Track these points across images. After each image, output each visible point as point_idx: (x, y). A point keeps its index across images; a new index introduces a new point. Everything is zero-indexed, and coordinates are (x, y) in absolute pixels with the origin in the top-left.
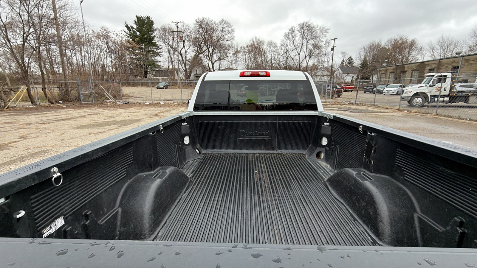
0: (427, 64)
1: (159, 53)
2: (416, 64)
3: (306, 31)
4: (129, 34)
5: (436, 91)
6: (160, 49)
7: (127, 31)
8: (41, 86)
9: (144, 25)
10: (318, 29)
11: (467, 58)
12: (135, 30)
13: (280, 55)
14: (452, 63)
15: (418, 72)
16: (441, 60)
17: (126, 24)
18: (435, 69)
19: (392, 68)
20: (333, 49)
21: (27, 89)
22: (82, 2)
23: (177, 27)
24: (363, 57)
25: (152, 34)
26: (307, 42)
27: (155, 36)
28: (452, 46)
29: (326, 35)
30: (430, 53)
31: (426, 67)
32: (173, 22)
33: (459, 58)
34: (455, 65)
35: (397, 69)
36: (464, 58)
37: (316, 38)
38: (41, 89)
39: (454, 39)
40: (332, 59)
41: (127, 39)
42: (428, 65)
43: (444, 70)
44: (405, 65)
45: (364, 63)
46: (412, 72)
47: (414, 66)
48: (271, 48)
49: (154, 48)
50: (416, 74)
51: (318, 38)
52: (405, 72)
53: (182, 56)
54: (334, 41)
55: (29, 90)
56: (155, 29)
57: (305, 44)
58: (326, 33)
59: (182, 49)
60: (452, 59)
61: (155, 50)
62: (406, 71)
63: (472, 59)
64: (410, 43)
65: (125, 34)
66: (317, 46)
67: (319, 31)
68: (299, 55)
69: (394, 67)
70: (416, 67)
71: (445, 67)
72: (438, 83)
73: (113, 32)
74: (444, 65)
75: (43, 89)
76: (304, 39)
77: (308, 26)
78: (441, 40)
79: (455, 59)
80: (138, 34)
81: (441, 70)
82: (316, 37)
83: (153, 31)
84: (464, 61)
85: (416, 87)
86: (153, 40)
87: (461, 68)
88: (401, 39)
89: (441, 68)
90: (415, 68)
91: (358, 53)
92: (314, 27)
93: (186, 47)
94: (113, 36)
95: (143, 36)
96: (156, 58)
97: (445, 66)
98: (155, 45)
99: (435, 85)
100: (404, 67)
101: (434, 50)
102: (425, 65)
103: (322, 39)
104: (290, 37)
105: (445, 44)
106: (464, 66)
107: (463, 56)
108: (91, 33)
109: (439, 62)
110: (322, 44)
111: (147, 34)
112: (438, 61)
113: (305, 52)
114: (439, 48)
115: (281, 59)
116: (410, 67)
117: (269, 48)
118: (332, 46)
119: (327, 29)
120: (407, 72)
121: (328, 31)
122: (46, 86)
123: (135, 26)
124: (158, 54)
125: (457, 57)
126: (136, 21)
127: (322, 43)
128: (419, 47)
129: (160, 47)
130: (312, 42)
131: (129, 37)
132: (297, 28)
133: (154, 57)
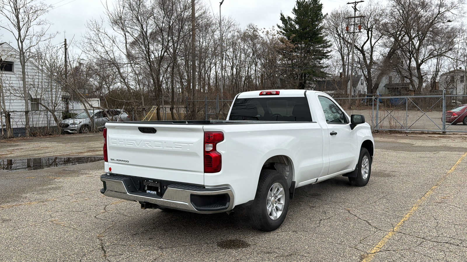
1: (326, 53)
4: (284, 29)
6: (329, 46)
7: (282, 25)
8: (170, 106)
9: (307, 13)
12: (293, 23)
17: (282, 15)
21: (157, 109)
22: (221, 3)
23: (355, 9)
25: (317, 25)
27: (322, 28)
32: (348, 3)
38: (169, 109)
41: (281, 36)
49: (320, 46)
53: (364, 55)
55: (158, 109)
56: (324, 15)
59: (365, 43)
61: (321, 49)
65: (279, 30)
73: (263, 29)
75: (172, 109)
80: (297, 27)
83: (320, 20)
86: (319, 34)
93: (373, 39)
94: (262, 35)
95: (303, 29)
96: (322, 62)
98: (321, 41)
108: (236, 34)
111: (311, 26)
122: (175, 106)
123: (293, 16)
124: (324, 56)
126: (297, 8)
129: (329, 44)
131: (283, 33)
133: (318, 60)
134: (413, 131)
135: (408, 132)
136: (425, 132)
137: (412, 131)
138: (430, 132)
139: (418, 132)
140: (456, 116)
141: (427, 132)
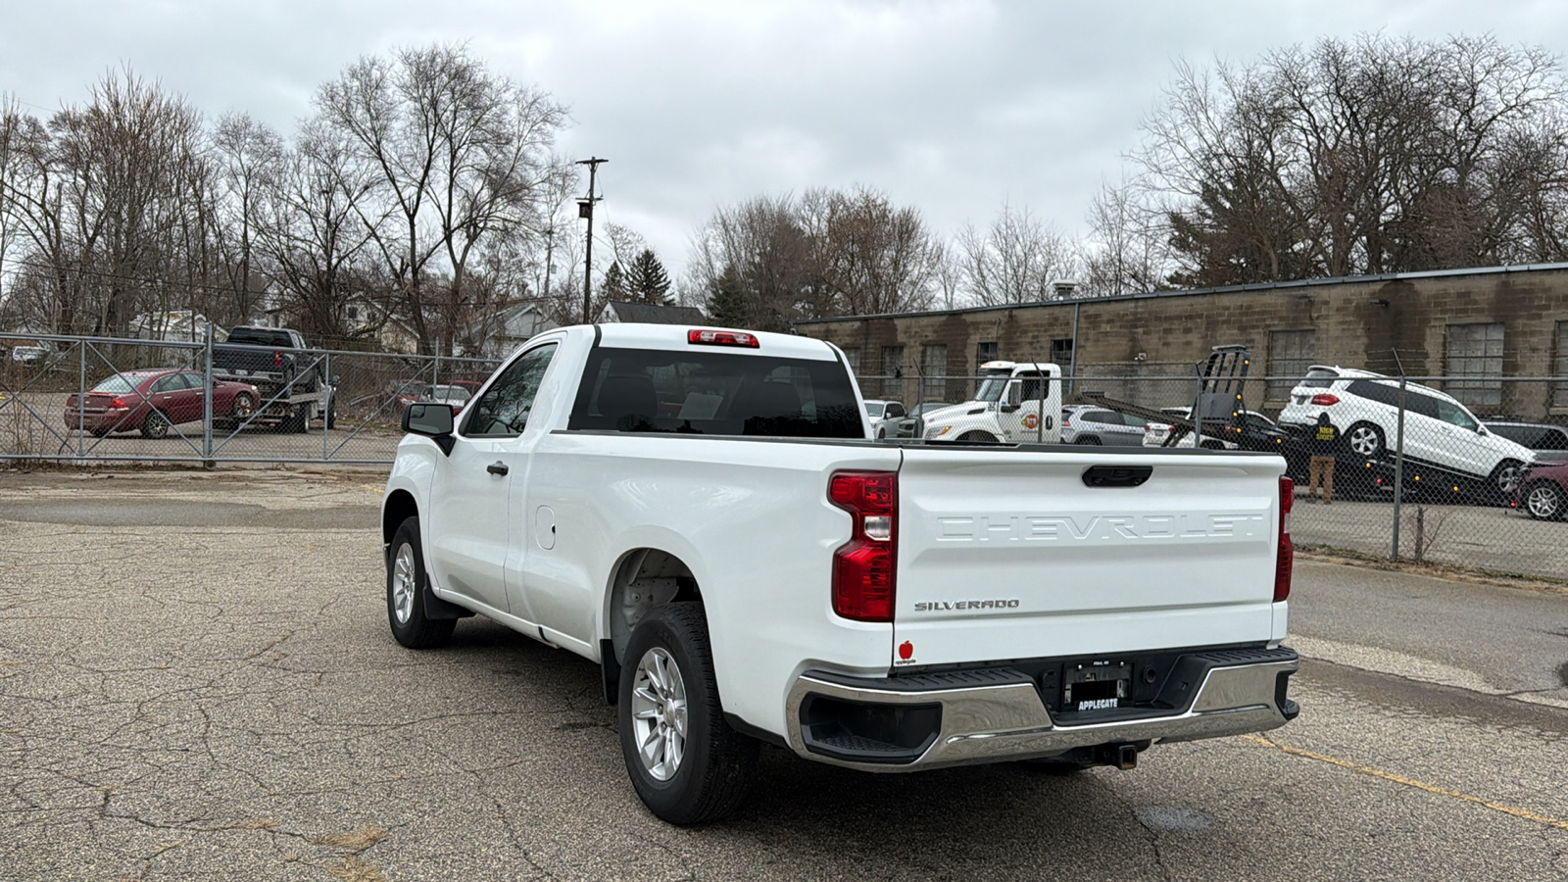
0: (973, 323)
2: (936, 319)
3: (446, 97)
5: (1023, 428)
10: (508, 96)
11: (1092, 310)
13: (289, 200)
14: (1051, 325)
15: (945, 352)
16: (1015, 312)
18: (1001, 345)
19: (847, 325)
20: (586, 210)
24: (719, 268)
26: (453, 157)
28: (1039, 258)
29: (548, 134)
30: (973, 276)
31: (968, 336)
33: (1068, 309)
34: (1059, 333)
35: (867, 335)
36: (1082, 309)
37: (501, 140)
39: (1042, 230)
40: (588, 262)
42: (975, 324)
43: (1026, 350)
44: (896, 322)
45: (727, 294)
46: (924, 353)
47: (927, 326)
48: (245, 157)
50: (937, 359)
51: (509, 142)
52: (897, 349)
54: (593, 171)
57: (442, 162)
58: (549, 127)
60: (1046, 311)
62: (902, 347)
63: (1105, 318)
64: (897, 222)
66: (505, 185)
67: (513, 112)
68: (411, 217)
69: (857, 324)
70: (935, 332)
71: (1028, 338)
72: (1026, 399)
74: (1025, 332)
76: (438, 142)
77: (459, 75)
78: (1004, 226)
79: (1057, 311)
81: (1018, 352)
82: (499, 136)
84: (1084, 324)
85: (962, 413)
87: (1079, 347)
88: (869, 204)
89: (1017, 343)
90: (931, 337)
91: (697, 242)
92: (484, 85)
97: (1031, 334)
99: (1018, 407)
100: (894, 329)
101: (983, 266)
102: (966, 325)
103: (532, 155)
104: (359, 113)
105: (1018, 247)
106: (1087, 340)
107: (1080, 304)
109: (1011, 316)
110: (532, 176)
112: (1007, 313)
113: (445, 210)
114: (1000, 258)
115: (302, 227)
116: (913, 330)
117: (227, 157)
118: (584, 193)
119: (553, 105)
120: (906, 350)
121: (558, 115)
125: (1062, 305)
127: (533, 173)
128: (930, 244)
130: (480, 156)
132: (397, 74)
134: (102, 462)
135: (85, 463)
136: (144, 463)
137: (97, 462)
138: (161, 463)
139: (122, 463)
140: (122, 409)
141: (151, 463)
